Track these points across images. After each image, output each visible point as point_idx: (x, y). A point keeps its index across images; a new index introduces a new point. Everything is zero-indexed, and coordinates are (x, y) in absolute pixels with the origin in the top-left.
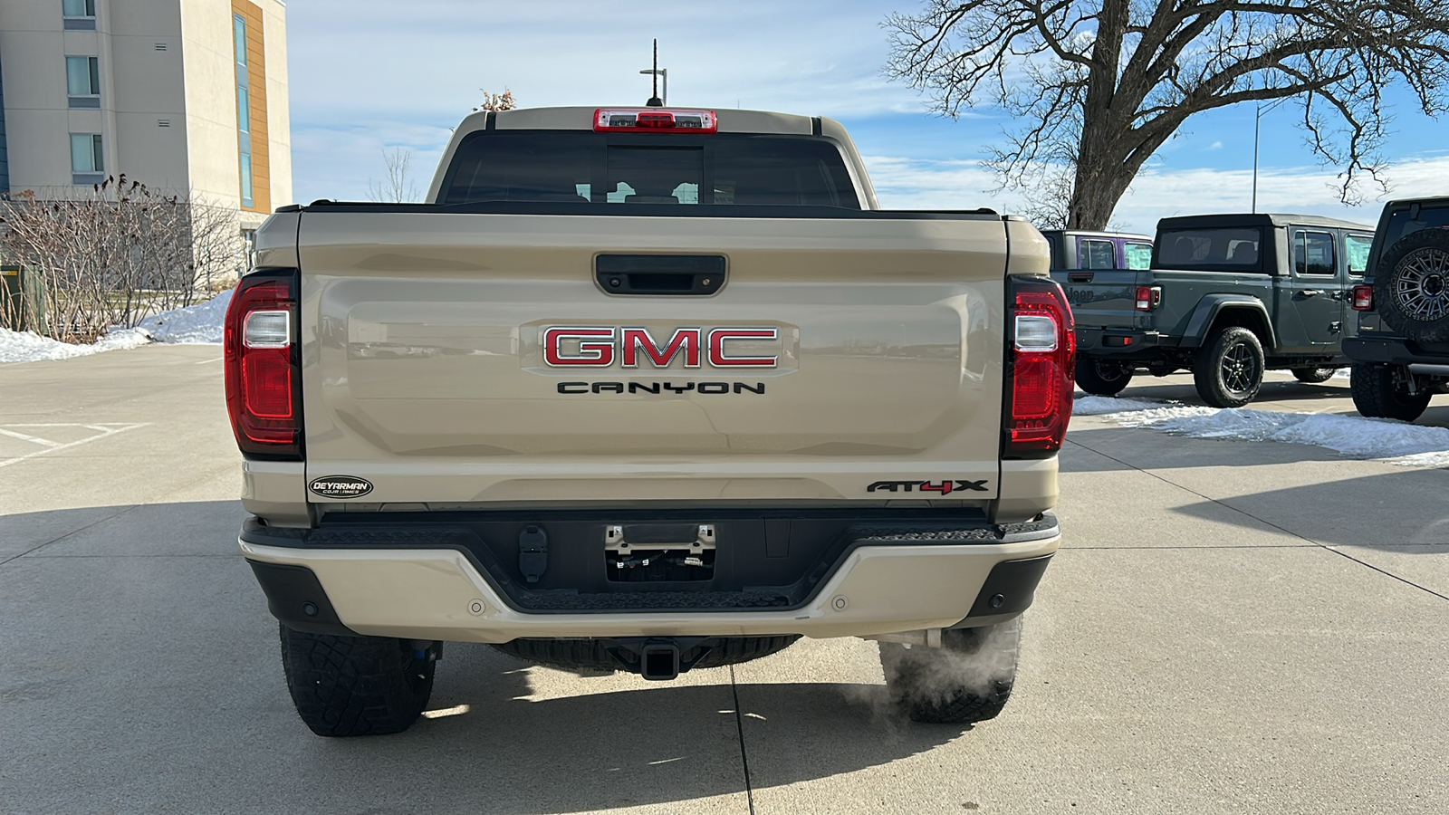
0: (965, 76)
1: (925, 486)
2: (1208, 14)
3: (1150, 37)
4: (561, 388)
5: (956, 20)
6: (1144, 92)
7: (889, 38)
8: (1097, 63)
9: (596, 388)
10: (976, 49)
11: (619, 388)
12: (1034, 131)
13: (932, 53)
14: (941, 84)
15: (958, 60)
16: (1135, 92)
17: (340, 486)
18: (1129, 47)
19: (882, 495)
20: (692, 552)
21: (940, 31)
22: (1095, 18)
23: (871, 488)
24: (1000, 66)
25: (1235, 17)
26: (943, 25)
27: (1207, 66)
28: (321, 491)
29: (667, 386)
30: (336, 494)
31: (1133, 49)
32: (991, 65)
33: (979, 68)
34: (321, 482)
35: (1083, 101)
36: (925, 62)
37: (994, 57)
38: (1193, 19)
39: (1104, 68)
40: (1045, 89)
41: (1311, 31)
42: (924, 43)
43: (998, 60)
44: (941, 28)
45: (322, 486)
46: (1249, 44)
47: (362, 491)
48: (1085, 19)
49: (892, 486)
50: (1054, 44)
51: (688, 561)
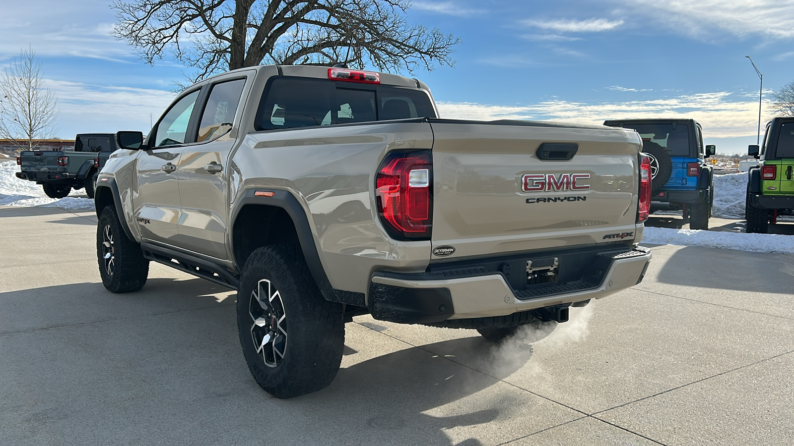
0: (157, 42)
1: (618, 235)
2: (289, 22)
3: (262, 31)
4: (527, 201)
5: (157, 9)
6: (260, 59)
7: (117, 15)
8: (235, 42)
9: (538, 200)
10: (167, 27)
11: (544, 200)
12: (201, 75)
13: (143, 26)
14: (142, 44)
15: (157, 32)
16: (256, 59)
17: (444, 250)
18: (250, 35)
19: (607, 240)
20: (551, 270)
21: (148, 15)
22: (231, 18)
23: (604, 238)
24: (177, 36)
25: (297, 25)
26: (150, 11)
27: (289, 49)
28: (437, 253)
29: (559, 199)
30: (442, 255)
31: (253, 37)
32: (172, 36)
33: (165, 38)
34: (437, 249)
35: (229, 61)
36: (138, 31)
37: (173, 32)
38: (281, 24)
39: (239, 45)
40: (204, 53)
41: (334, 37)
42: (139, 20)
43: (176, 34)
44: (149, 13)
45: (437, 251)
46: (308, 40)
47: (451, 252)
48: (226, 17)
49: (609, 236)
50: (211, 28)
51: (549, 274)
